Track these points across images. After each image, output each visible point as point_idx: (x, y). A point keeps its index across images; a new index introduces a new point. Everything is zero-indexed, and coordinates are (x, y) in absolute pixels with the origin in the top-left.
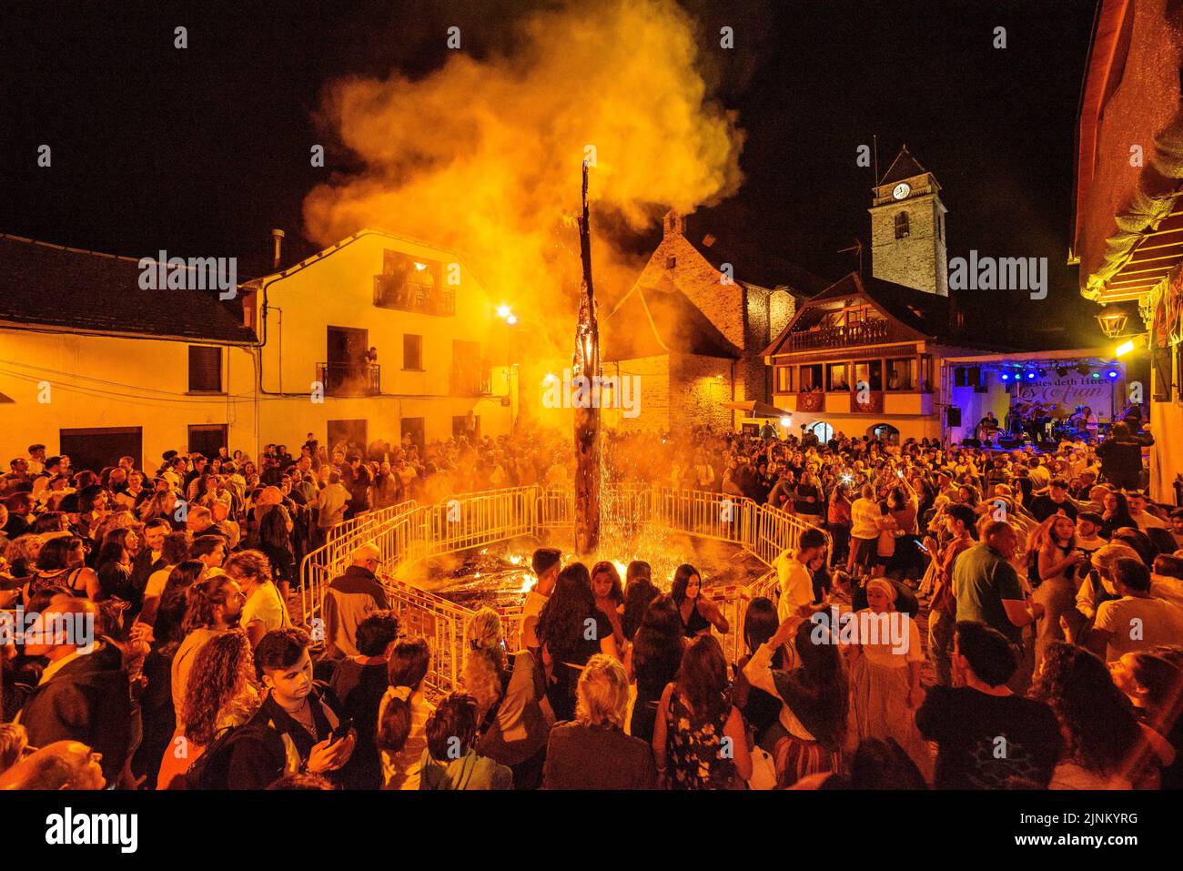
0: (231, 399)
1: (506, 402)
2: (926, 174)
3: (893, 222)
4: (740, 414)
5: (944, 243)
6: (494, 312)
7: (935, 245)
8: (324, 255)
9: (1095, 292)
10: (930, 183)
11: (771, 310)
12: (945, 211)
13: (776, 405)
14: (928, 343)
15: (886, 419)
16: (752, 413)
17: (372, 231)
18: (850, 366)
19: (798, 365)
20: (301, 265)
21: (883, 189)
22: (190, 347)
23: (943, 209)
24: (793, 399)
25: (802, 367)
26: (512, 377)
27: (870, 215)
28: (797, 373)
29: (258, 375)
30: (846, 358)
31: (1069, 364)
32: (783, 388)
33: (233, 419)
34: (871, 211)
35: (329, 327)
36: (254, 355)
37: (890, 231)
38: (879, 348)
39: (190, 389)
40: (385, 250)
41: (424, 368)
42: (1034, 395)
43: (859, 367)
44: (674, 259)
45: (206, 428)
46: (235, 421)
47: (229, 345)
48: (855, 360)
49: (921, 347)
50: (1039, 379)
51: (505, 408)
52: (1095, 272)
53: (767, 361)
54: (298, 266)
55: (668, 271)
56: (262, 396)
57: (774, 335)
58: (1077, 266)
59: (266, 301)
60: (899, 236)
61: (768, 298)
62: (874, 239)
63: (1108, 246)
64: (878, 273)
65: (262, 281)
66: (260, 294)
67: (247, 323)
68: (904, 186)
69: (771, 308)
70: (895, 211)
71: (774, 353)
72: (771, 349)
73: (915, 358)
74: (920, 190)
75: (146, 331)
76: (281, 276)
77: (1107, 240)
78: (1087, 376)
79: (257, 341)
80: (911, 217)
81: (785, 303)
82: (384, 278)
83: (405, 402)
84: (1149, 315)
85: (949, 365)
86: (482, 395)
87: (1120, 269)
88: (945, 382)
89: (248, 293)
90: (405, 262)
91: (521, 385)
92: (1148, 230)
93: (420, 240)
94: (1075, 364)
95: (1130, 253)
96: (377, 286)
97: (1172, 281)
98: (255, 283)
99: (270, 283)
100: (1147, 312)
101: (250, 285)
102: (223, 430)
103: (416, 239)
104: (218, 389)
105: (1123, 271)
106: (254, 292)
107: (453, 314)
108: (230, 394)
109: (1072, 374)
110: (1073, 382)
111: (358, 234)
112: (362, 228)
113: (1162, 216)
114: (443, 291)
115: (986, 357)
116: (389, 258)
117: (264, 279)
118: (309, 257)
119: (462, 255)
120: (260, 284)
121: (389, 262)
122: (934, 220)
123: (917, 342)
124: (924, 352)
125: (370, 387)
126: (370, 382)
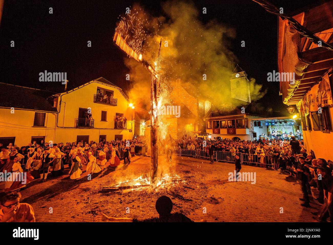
0: (47, 128)
1: (131, 131)
2: (243, 72)
3: (236, 83)
5: (249, 89)
6: (128, 105)
7: (247, 90)
8: (79, 88)
9: (286, 102)
10: (244, 74)
11: (205, 106)
12: (249, 81)
13: (207, 132)
14: (247, 115)
15: (236, 136)
16: (200, 134)
17: (94, 81)
18: (226, 121)
19: (213, 121)
20: (73, 90)
21: (233, 75)
22: (35, 112)
24: (212, 130)
25: (214, 121)
26: (133, 124)
27: (230, 81)
28: (212, 123)
29: (57, 122)
30: (224, 119)
31: (282, 121)
32: (208, 127)
33: (47, 135)
35: (79, 108)
36: (56, 115)
37: (235, 86)
38: (234, 116)
39: (34, 125)
40: (98, 87)
41: (107, 121)
42: (274, 129)
43: (229, 121)
45: (38, 137)
46: (48, 135)
47: (48, 112)
50: (275, 125)
51: (130, 132)
52: (286, 97)
53: (204, 120)
54: (72, 90)
56: (57, 128)
57: (206, 112)
58: (281, 96)
59: (61, 100)
61: (204, 102)
62: (231, 88)
63: (288, 91)
64: (233, 97)
65: (60, 94)
66: (59, 98)
67: (55, 106)
68: (238, 74)
69: (205, 105)
70: (236, 80)
71: (206, 118)
72: (205, 116)
73: (243, 119)
74: (242, 75)
75: (21, 107)
76: (66, 93)
77: (288, 90)
78: (287, 124)
79: (57, 111)
81: (209, 104)
82: (97, 95)
83: (101, 130)
84: (299, 108)
85: (252, 121)
86: (124, 129)
87: (291, 97)
88: (251, 126)
89: (56, 97)
90: (103, 90)
91: (135, 126)
92: (296, 88)
93: (108, 84)
94: (283, 121)
95: (293, 93)
96: (94, 97)
97: (303, 100)
98: (58, 95)
99: (63, 95)
100: (298, 108)
101: (56, 95)
102: (43, 138)
103: (107, 84)
104: (43, 125)
105: (292, 97)
106: (58, 97)
107: (116, 105)
108: (47, 127)
109: (283, 123)
110: (284, 125)
111: (90, 82)
112: (92, 80)
113: (299, 84)
114: (114, 99)
115: (261, 119)
116: (99, 89)
117: (61, 94)
118: (75, 88)
119: (119, 89)
120: (60, 95)
121: (98, 91)
122: (246, 83)
123: (244, 115)
124: (246, 117)
125: (91, 126)
126: (91, 125)
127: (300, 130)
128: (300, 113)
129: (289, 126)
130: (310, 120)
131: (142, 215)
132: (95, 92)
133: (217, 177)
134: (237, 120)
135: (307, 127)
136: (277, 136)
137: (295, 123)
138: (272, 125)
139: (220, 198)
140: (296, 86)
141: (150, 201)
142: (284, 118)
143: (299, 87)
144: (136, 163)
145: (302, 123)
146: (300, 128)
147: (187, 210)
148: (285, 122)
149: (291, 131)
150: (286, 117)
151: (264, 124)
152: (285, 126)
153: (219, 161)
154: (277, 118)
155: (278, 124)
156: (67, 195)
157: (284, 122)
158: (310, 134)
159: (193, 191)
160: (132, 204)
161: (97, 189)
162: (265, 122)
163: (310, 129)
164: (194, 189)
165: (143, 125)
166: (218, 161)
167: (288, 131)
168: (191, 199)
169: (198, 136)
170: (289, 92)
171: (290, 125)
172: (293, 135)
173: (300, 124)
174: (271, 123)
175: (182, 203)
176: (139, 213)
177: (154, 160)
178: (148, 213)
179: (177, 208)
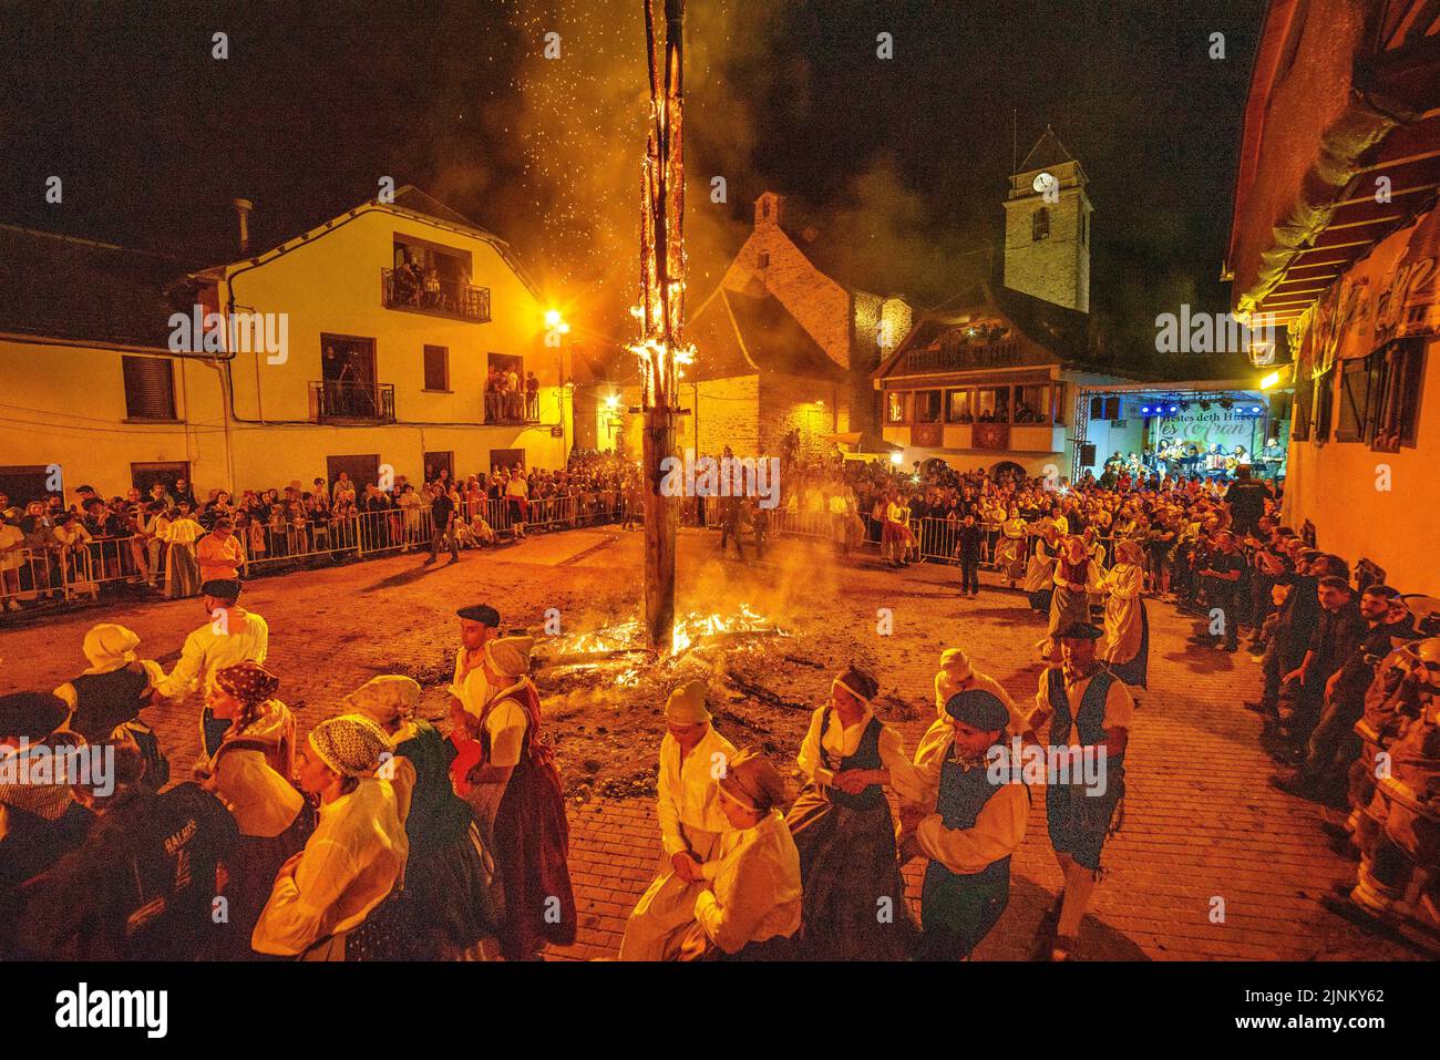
0: (191, 428)
1: (557, 431)
2: (1073, 163)
3: (1031, 220)
4: (843, 448)
5: (1087, 248)
6: (539, 318)
7: (1078, 252)
8: (310, 237)
9: (1246, 314)
10: (1076, 174)
11: (883, 323)
12: (1092, 209)
13: (885, 439)
14: (1064, 367)
15: (1010, 456)
16: (857, 446)
17: (378, 206)
18: (973, 393)
19: (912, 391)
20: (279, 249)
21: (1021, 178)
22: (124, 357)
23: (1088, 207)
24: (907, 431)
25: (918, 393)
26: (564, 400)
27: (1004, 211)
28: (910, 399)
29: (228, 398)
30: (964, 384)
31: (1213, 397)
32: (895, 417)
33: (196, 455)
34: (1006, 205)
35: (322, 334)
36: (220, 370)
37: (1027, 231)
38: (1008, 372)
39: (129, 415)
40: (396, 234)
41: (451, 389)
42: (1175, 431)
43: (983, 394)
44: (768, 256)
45: (157, 467)
46: (199, 457)
47: (184, 356)
48: (980, 386)
49: (1055, 373)
50: (1181, 413)
51: (555, 440)
52: (1248, 291)
53: (877, 385)
54: (276, 252)
55: (759, 271)
56: (238, 425)
57: (886, 352)
58: (1230, 282)
59: (232, 298)
60: (1037, 238)
61: (880, 307)
62: (1008, 240)
63: (1261, 261)
64: (1011, 282)
65: (225, 270)
66: (222, 287)
68: (1045, 176)
69: (882, 320)
70: (1031, 207)
71: (884, 376)
72: (883, 368)
73: (1047, 385)
74: (1064, 181)
76: (252, 265)
77: (1262, 255)
78: (1232, 411)
80: (1052, 215)
81: (900, 314)
82: (395, 271)
83: (428, 432)
84: (1297, 344)
85: (1085, 395)
86: (527, 424)
87: (1273, 288)
88: (1078, 415)
89: (205, 286)
90: (423, 251)
91: (576, 411)
92: (1305, 245)
93: (443, 221)
94: (1219, 397)
95: (1283, 271)
96: (385, 281)
97: (1322, 306)
98: (214, 273)
99: (236, 274)
100: (1294, 340)
101: (207, 274)
102: (184, 470)
103: (436, 220)
104: (170, 415)
105: (1276, 291)
106: (216, 284)
107: (488, 320)
108: (190, 422)
109: (1216, 408)
110: (1216, 417)
111: (358, 210)
112: (362, 203)
113: (1320, 229)
114: (474, 289)
115: (1126, 387)
116: (402, 244)
117: (228, 268)
118: (290, 239)
119: (497, 243)
120: (222, 273)
121: (400, 252)
122: (1079, 220)
123: (1051, 366)
124: (1058, 378)
125: (381, 413)
126: (381, 407)
127: (1281, 440)
128: (1296, 364)
129: (1239, 422)
130: (1331, 395)
131: (617, 759)
132: (386, 259)
133: (916, 618)
134: (1019, 390)
135: (1312, 427)
136: (1182, 461)
137: (1266, 409)
138: (1167, 416)
139: (923, 698)
140: (1305, 235)
141: (645, 710)
142: (1221, 383)
143: (1317, 244)
144: (587, 565)
145: (1295, 406)
146: (1282, 431)
147: (790, 744)
148: (1226, 404)
149: (1245, 441)
150: (1235, 383)
151: (1133, 410)
152: (1222, 422)
153: (929, 560)
154: (1192, 384)
155: (1195, 410)
156: (318, 691)
157: (1218, 404)
158: (1318, 455)
159: (818, 672)
160: (573, 720)
161: (434, 667)
162: (1141, 399)
163: (1323, 434)
164: (821, 667)
165: (608, 404)
166: (922, 557)
167: (1231, 443)
168: (808, 701)
169: (848, 456)
170: (1268, 266)
171: (1243, 417)
172: (1245, 460)
173: (1287, 415)
174: (1165, 405)
175: (773, 718)
176: (605, 753)
177: (659, 549)
178: (639, 752)
179: (754, 736)
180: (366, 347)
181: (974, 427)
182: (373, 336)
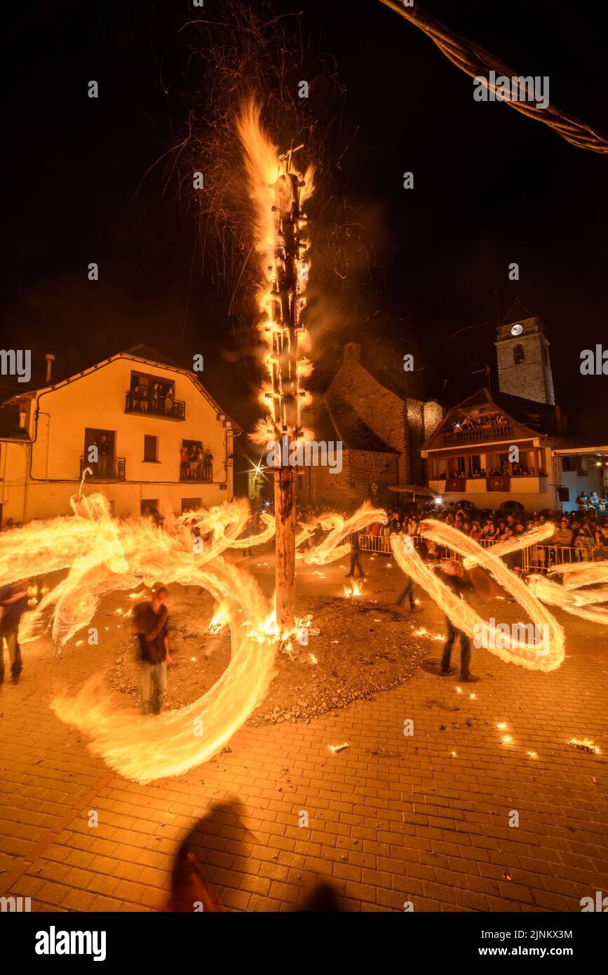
0: (5, 485)
1: (223, 485)
2: (534, 318)
3: (512, 352)
5: (550, 367)
7: (544, 370)
8: (85, 374)
10: (537, 324)
11: (425, 417)
12: (549, 344)
13: (431, 487)
14: (542, 440)
15: (513, 497)
17: (124, 356)
19: (446, 458)
20: (68, 381)
21: (504, 328)
23: (547, 343)
25: (449, 459)
26: (229, 467)
27: (495, 347)
29: (28, 466)
30: (479, 453)
33: (6, 499)
34: (496, 344)
35: (86, 429)
36: (26, 450)
37: (511, 359)
38: (505, 444)
40: (133, 371)
41: (160, 460)
44: (352, 379)
46: (8, 501)
47: (6, 442)
48: (489, 453)
49: (536, 442)
51: (223, 491)
53: (423, 454)
54: (65, 382)
56: (31, 481)
57: (428, 433)
59: (38, 408)
60: (517, 361)
61: (422, 408)
62: (499, 364)
64: (504, 389)
65: (36, 393)
66: (34, 402)
67: (22, 425)
68: (517, 326)
69: (425, 415)
70: (512, 344)
71: (428, 449)
72: (426, 445)
73: (532, 451)
74: (529, 329)
76: (51, 389)
79: (29, 438)
80: (525, 348)
81: (435, 411)
83: (144, 486)
85: (558, 457)
88: (554, 469)
89: (24, 402)
90: (147, 380)
91: (235, 474)
93: (160, 363)
98: (30, 394)
99: (42, 395)
101: (25, 396)
103: (156, 362)
106: (29, 401)
107: (184, 418)
108: (5, 480)
111: (113, 358)
112: (116, 354)
115: (584, 449)
116: (135, 377)
117: (38, 392)
118: (73, 375)
119: (191, 376)
120: (34, 395)
122: (542, 351)
123: (534, 439)
124: (539, 446)
125: (117, 475)
126: (118, 472)
132: (126, 385)
151: (591, 465)
162: (595, 457)
165: (255, 471)
180: (111, 435)
181: (487, 479)
182: (114, 430)
